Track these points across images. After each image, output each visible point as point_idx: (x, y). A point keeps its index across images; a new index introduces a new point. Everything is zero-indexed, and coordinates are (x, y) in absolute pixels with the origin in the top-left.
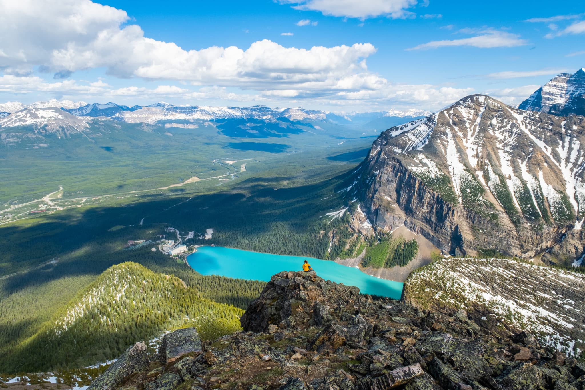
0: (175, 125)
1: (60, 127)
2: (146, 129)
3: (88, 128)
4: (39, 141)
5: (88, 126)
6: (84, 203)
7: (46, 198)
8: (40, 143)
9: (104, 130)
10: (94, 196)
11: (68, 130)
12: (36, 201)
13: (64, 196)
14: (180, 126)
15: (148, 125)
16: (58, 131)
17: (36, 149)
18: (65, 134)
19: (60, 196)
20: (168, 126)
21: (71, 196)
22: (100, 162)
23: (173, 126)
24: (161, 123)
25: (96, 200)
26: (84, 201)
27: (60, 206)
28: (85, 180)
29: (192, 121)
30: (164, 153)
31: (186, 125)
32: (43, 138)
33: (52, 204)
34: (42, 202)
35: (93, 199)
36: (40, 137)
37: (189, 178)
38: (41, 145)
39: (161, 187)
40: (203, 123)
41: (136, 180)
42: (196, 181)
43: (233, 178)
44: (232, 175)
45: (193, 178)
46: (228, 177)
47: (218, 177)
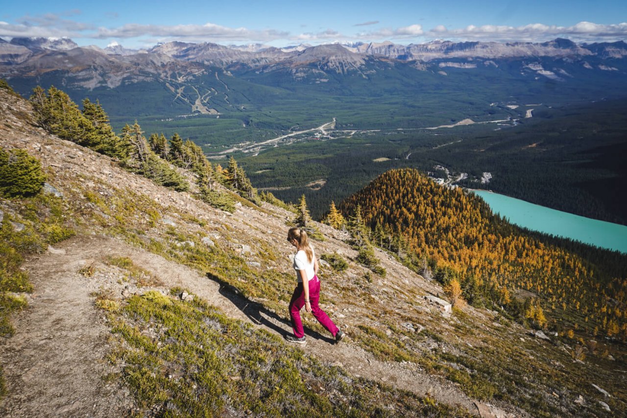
0: (450, 64)
1: (340, 63)
2: (420, 67)
3: (363, 65)
4: (320, 76)
5: (364, 62)
6: (353, 135)
7: (321, 128)
8: (321, 78)
9: (379, 67)
10: (363, 130)
11: (346, 67)
12: (313, 129)
13: (336, 127)
14: (456, 65)
15: (422, 62)
16: (338, 67)
17: (318, 84)
18: (343, 70)
19: (333, 127)
20: (443, 65)
21: (342, 128)
22: (371, 98)
23: (448, 65)
24: (435, 62)
25: (364, 133)
26: (353, 133)
27: (333, 136)
28: (356, 114)
29: (470, 59)
30: (435, 93)
31: (462, 64)
32: (325, 73)
33: (325, 133)
34: (316, 131)
35: (361, 133)
36: (322, 72)
37: (461, 120)
38: (322, 80)
39: (430, 127)
40: (483, 62)
41: (404, 118)
42: (469, 123)
43: (515, 124)
44: (514, 120)
45: (467, 120)
46: (510, 122)
47: (496, 121)
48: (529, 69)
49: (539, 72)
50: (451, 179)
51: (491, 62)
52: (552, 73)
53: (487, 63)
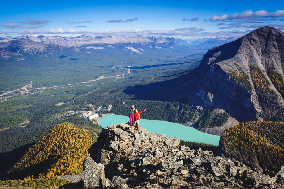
0: (92, 47)
1: (31, 49)
2: (76, 50)
3: (46, 50)
4: (20, 57)
5: (45, 48)
6: (44, 90)
7: (24, 88)
8: (21, 58)
9: (54, 50)
10: (49, 87)
11: (35, 51)
12: (19, 89)
13: (33, 87)
14: (95, 48)
15: (77, 48)
16: (30, 51)
17: (19, 61)
18: (33, 53)
19: (31, 86)
20: (88, 48)
21: (37, 87)
22: (52, 68)
23: (91, 48)
24: (84, 46)
25: (50, 89)
26: (44, 89)
27: (32, 92)
28: (44, 78)
29: (101, 45)
30: (86, 63)
31: (98, 47)
32: (22, 55)
33: (27, 91)
34: (22, 90)
35: (48, 88)
36: (21, 55)
37: (99, 77)
38: (21, 59)
39: (84, 82)
40: (107, 46)
41: (71, 78)
42: (103, 78)
43: (124, 77)
44: (123, 75)
45: (102, 77)
46: (121, 76)
47: (115, 76)
48: (128, 49)
49: (132, 50)
50: (95, 110)
51: (111, 46)
52: (137, 50)
53: (109, 46)
